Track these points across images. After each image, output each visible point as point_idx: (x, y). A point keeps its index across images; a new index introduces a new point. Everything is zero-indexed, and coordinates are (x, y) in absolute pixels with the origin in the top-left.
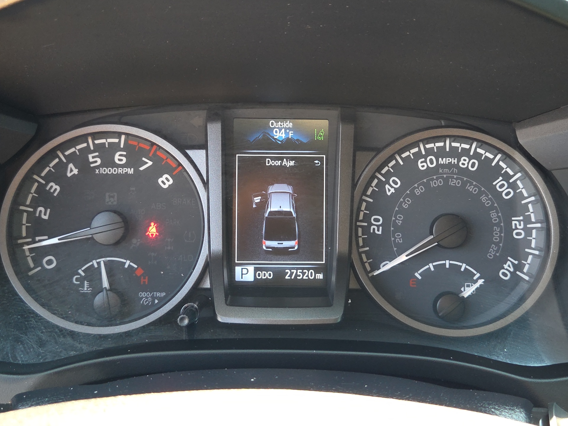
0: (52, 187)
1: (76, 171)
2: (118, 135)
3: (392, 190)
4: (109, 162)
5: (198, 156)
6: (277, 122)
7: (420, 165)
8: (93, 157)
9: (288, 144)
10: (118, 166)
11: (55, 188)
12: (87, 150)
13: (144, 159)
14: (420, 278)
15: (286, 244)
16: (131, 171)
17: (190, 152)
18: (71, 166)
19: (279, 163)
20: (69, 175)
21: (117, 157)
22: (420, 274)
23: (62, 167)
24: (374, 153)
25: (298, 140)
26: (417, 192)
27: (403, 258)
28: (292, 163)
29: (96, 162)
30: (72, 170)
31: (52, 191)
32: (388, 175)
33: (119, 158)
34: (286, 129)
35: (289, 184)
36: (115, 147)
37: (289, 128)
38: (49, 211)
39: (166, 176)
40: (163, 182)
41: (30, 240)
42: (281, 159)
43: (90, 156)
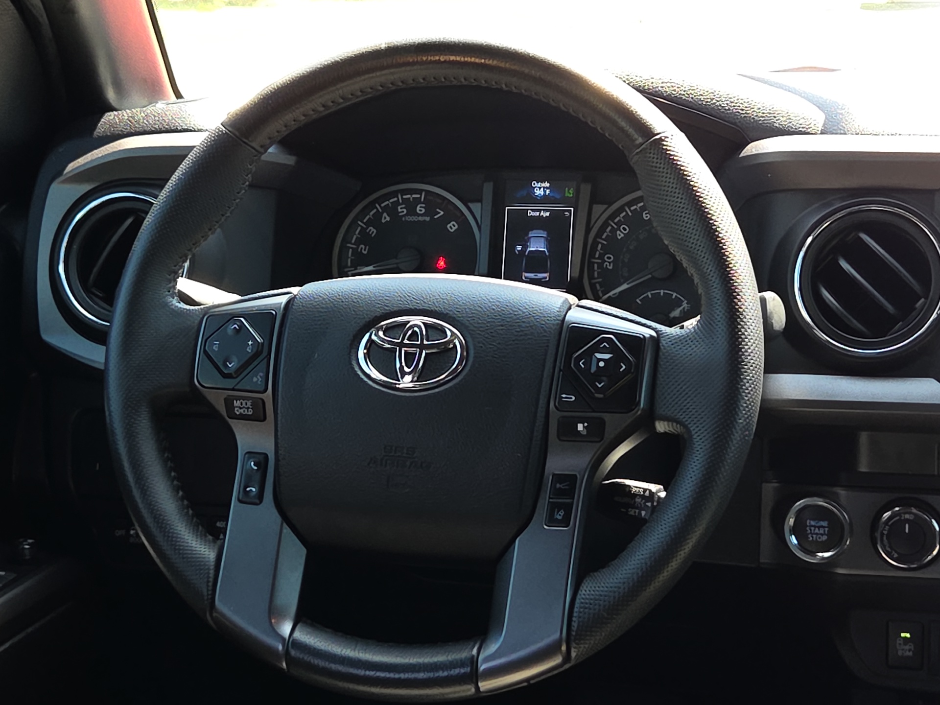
0: (370, 230)
1: (388, 219)
2: (420, 192)
3: (622, 235)
4: (412, 211)
5: (476, 207)
6: (538, 183)
7: (644, 216)
8: (401, 208)
9: (544, 200)
10: (419, 215)
11: (372, 230)
12: (397, 203)
13: (438, 210)
14: (640, 302)
15: (540, 276)
16: (428, 219)
17: (470, 205)
18: (385, 214)
19: (538, 214)
20: (383, 221)
21: (418, 208)
22: (640, 300)
23: (378, 215)
24: (606, 206)
25: (553, 196)
26: (641, 237)
27: (625, 286)
28: (548, 214)
29: (403, 212)
30: (386, 218)
31: (371, 233)
32: (619, 224)
33: (420, 209)
34: (544, 188)
35: (544, 230)
36: (417, 201)
37: (547, 188)
38: (367, 247)
39: (454, 223)
40: (451, 227)
41: (353, 269)
42: (540, 211)
43: (399, 207)
